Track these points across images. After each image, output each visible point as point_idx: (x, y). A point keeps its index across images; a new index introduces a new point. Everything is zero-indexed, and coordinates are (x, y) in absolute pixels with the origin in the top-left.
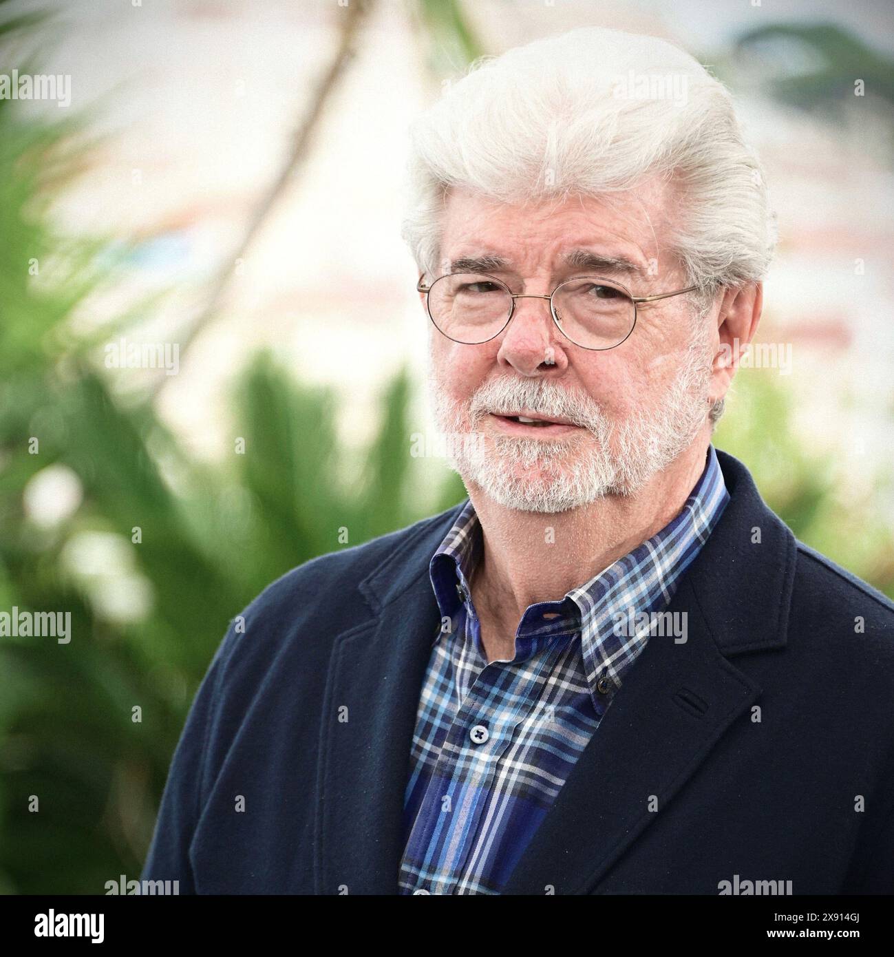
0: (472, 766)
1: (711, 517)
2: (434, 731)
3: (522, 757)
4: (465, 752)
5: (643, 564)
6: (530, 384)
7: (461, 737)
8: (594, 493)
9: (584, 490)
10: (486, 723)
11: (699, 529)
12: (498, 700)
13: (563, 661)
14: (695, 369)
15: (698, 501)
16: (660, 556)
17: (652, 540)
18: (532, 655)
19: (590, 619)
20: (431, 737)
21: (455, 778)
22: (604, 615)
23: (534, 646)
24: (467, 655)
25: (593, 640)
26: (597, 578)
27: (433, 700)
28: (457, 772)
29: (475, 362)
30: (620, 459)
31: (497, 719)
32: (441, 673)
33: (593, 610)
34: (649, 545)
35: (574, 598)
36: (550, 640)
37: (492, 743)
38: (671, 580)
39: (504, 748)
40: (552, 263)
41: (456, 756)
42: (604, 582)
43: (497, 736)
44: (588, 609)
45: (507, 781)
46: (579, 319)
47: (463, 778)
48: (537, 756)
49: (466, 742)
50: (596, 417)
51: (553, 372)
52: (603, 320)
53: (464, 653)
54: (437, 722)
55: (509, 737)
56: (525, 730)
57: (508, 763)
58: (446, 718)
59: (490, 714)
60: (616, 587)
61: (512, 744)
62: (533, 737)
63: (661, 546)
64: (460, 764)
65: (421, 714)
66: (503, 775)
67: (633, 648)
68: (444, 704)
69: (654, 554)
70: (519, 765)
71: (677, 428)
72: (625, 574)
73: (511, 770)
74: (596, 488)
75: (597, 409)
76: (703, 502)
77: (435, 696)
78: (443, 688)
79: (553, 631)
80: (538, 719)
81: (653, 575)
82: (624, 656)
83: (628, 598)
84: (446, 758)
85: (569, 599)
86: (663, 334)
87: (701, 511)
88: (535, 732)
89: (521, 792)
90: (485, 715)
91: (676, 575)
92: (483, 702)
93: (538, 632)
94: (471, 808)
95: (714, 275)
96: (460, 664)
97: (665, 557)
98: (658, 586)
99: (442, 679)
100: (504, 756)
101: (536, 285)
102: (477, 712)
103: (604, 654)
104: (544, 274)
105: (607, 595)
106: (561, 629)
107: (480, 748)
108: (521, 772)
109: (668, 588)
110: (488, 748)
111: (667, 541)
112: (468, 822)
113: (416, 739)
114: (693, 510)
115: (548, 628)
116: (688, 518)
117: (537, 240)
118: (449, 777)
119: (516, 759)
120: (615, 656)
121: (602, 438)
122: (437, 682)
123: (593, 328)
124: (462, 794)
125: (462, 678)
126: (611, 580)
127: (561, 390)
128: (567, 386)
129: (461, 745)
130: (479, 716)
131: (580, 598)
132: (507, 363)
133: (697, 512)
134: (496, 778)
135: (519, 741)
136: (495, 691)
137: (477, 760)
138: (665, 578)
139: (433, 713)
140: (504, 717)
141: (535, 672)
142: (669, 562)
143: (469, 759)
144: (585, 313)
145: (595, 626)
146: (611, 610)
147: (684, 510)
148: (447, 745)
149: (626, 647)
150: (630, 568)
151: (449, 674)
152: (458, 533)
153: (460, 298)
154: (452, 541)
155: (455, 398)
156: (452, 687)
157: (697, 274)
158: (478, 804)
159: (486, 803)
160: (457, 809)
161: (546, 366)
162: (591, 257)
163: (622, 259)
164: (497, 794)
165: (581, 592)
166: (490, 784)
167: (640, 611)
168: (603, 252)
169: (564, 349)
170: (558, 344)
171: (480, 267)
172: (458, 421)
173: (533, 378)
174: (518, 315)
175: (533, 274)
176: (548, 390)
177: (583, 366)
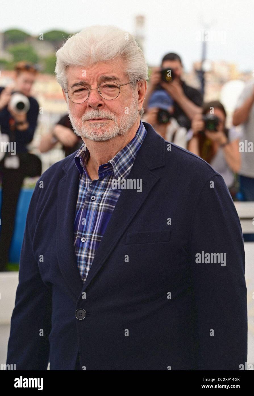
0: (92, 206)
1: (143, 137)
2: (82, 199)
3: (104, 202)
4: (90, 203)
5: (126, 151)
6: (96, 111)
7: (89, 199)
10: (95, 195)
11: (140, 141)
12: (97, 189)
13: (111, 178)
14: (135, 102)
15: (138, 134)
16: (130, 149)
17: (128, 145)
18: (103, 177)
19: (115, 167)
20: (82, 201)
21: (89, 209)
22: (119, 165)
23: (103, 175)
24: (88, 180)
25: (117, 171)
26: (115, 156)
27: (81, 192)
28: (89, 208)
29: (82, 108)
30: (120, 126)
31: (97, 194)
32: (83, 186)
33: (115, 164)
34: (127, 146)
35: (110, 162)
36: (107, 173)
37: (97, 200)
38: (135, 154)
39: (100, 201)
40: (97, 80)
41: (88, 204)
42: (117, 157)
43: (98, 198)
44: (114, 164)
45: (101, 209)
46: (105, 93)
47: (90, 209)
48: (108, 202)
49: (90, 200)
50: (114, 116)
51: (101, 107)
52: (111, 93)
53: (87, 180)
54: (83, 197)
55: (101, 198)
56: (104, 195)
57: (101, 204)
58: (85, 196)
59: (95, 193)
60: (120, 158)
61: (101, 199)
62: (106, 197)
63: (130, 146)
64: (89, 206)
65: (79, 196)
66: (100, 207)
67: (128, 172)
68: (84, 192)
69: (129, 148)
70: (104, 204)
71: (132, 117)
72: (122, 154)
73: (102, 206)
75: (113, 114)
76: (140, 134)
77: (82, 191)
78: (84, 189)
79: (107, 171)
80: (107, 192)
81: (130, 153)
82: (126, 174)
83: (124, 160)
84: (86, 205)
85: (109, 163)
86: (126, 94)
87: (140, 136)
88: (107, 196)
89: (105, 211)
90: (94, 193)
91: (136, 152)
92: (93, 190)
93: (103, 171)
94: (93, 216)
95: (136, 78)
96: (87, 183)
97: (132, 148)
98: (131, 156)
99: (83, 187)
100: (100, 203)
101: (94, 86)
102: (92, 193)
103: (120, 174)
104: (96, 84)
105: (119, 160)
106: (109, 170)
107: (94, 201)
108: (105, 206)
109: (134, 156)
110: (96, 201)
111: (132, 145)
112: (93, 220)
113: (78, 202)
114: (137, 136)
115: (106, 170)
116: (136, 138)
117: (92, 75)
118: (87, 209)
119: (103, 203)
120: (123, 174)
121: (115, 121)
122: (82, 188)
123: (109, 95)
124: (91, 213)
125: (87, 185)
126: (119, 156)
127: (104, 111)
128: (105, 110)
129: (89, 201)
130: (93, 193)
131: (112, 162)
132: (90, 106)
133: (138, 136)
134: (98, 208)
135: (103, 198)
136: (96, 187)
137: (94, 204)
138: (133, 153)
139: (82, 195)
140: (99, 193)
141: (105, 181)
142: (133, 150)
143: (91, 204)
144: (107, 92)
145: (117, 168)
146: (120, 163)
147: (135, 137)
148: (86, 202)
149: (126, 172)
150: (123, 153)
151: (84, 185)
152: (80, 151)
153: (75, 93)
154: (79, 153)
155: (78, 118)
156: (86, 188)
157: (132, 79)
158: (95, 215)
159: (97, 215)
160: (90, 217)
161: (100, 105)
162: (106, 77)
163: (114, 77)
164: (99, 212)
165: (112, 160)
166: (97, 210)
167: (128, 162)
168: (109, 75)
169: (103, 101)
170: (101, 100)
171: (80, 84)
172: (79, 124)
173: (96, 109)
174: (91, 94)
175: (93, 84)
176: (101, 112)
177: (108, 104)
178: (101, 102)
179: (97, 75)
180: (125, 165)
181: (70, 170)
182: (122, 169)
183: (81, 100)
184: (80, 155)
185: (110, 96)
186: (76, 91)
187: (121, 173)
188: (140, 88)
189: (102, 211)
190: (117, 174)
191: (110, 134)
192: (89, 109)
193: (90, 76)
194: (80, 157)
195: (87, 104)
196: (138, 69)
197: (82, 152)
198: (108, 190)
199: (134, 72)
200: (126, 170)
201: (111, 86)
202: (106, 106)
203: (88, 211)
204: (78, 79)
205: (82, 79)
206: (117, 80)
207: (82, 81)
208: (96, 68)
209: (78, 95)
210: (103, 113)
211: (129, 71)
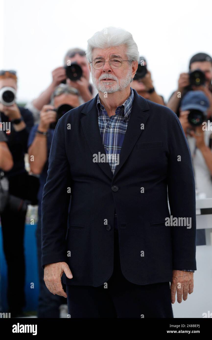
0: (110, 131)
3: (117, 128)
4: (108, 129)
10: (110, 125)
13: (120, 115)
14: (130, 73)
18: (117, 114)
26: (125, 102)
28: (108, 132)
29: (99, 73)
33: (125, 107)
39: (114, 128)
40: (109, 57)
41: (108, 130)
43: (112, 127)
45: (116, 132)
47: (109, 133)
48: (120, 128)
54: (102, 126)
55: (114, 126)
56: (116, 125)
57: (115, 130)
60: (127, 103)
64: (108, 131)
73: (116, 130)
75: (117, 78)
84: (106, 130)
85: (122, 105)
86: (125, 67)
88: (118, 125)
89: (118, 133)
92: (110, 122)
94: (112, 136)
95: (132, 59)
100: (115, 129)
101: (107, 60)
104: (108, 59)
107: (110, 128)
108: (118, 131)
110: (112, 128)
115: (119, 110)
117: (107, 54)
119: (116, 129)
121: (118, 82)
123: (115, 66)
128: (113, 74)
132: (104, 71)
134: (114, 132)
135: (116, 127)
136: (111, 120)
137: (111, 130)
140: (113, 124)
144: (114, 64)
146: (127, 107)
148: (106, 128)
161: (110, 71)
162: (115, 55)
163: (119, 56)
164: (115, 134)
166: (113, 133)
168: (116, 55)
169: (112, 69)
170: (111, 68)
171: (99, 58)
172: (97, 82)
173: (108, 73)
174: (105, 64)
175: (107, 59)
176: (110, 75)
177: (114, 71)
179: (110, 54)
186: (97, 62)
188: (134, 66)
192: (104, 73)
193: (105, 54)
195: (102, 70)
198: (118, 123)
200: (128, 111)
201: (117, 61)
202: (113, 72)
203: (108, 134)
204: (99, 55)
205: (100, 55)
206: (121, 58)
207: (101, 56)
208: (109, 50)
209: (98, 65)
210: (111, 76)
211: (128, 54)
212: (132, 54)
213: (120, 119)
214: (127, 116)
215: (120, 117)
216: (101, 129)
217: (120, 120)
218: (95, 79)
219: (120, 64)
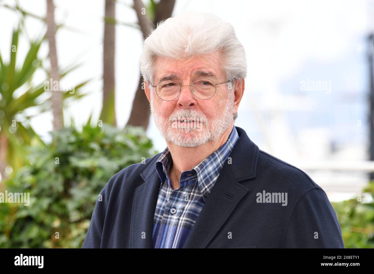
0: (172, 220)
1: (234, 145)
2: (161, 211)
3: (185, 216)
4: (170, 216)
5: (214, 158)
6: (187, 110)
7: (168, 212)
8: (205, 141)
9: (202, 140)
10: (175, 208)
11: (230, 148)
12: (177, 201)
13: (194, 188)
14: (230, 104)
15: (229, 140)
16: (219, 156)
17: (216, 152)
18: (185, 186)
19: (200, 175)
20: (160, 213)
21: (167, 224)
22: (204, 173)
23: (185, 184)
24: (169, 190)
25: (201, 181)
26: (201, 163)
27: (160, 203)
28: (168, 222)
29: (170, 106)
30: (212, 130)
31: (178, 206)
32: (162, 196)
33: (200, 172)
34: (215, 153)
35: (195, 169)
36: (190, 182)
37: (177, 213)
38: (223, 163)
39: (180, 214)
40: (191, 75)
41: (167, 218)
42: (203, 164)
43: (178, 211)
44: (199, 172)
45: (181, 223)
46: (199, 91)
47: (169, 224)
48: (189, 215)
49: (170, 214)
50: (205, 119)
51: (193, 107)
52: (205, 91)
53: (168, 189)
54: (161, 209)
55: (181, 211)
56: (186, 208)
57: (181, 218)
58: (164, 208)
59: (176, 205)
60: (207, 165)
61: (182, 213)
62: (187, 210)
63: (219, 153)
64: (169, 220)
65: (157, 207)
66: (180, 222)
67: (213, 183)
68: (164, 204)
69: (217, 155)
70: (184, 218)
71: (226, 121)
72: (209, 161)
73: (182, 220)
74: (205, 139)
75: (205, 117)
76: (231, 140)
77: (161, 202)
78: (163, 200)
79: (190, 179)
80: (189, 205)
81: (218, 161)
82: (211, 185)
83: (210, 168)
84: (164, 219)
85: (193, 169)
86: (222, 95)
87: (230, 143)
88: (188, 209)
89: (185, 226)
90: (174, 205)
91: (224, 161)
92: (173, 202)
93: (186, 180)
94: (172, 232)
95: (234, 77)
96: (167, 193)
97: (220, 156)
98: (219, 164)
99: (163, 198)
100: (180, 216)
101: (187, 82)
102: (172, 205)
103: (205, 185)
104: (189, 79)
105: (204, 167)
106: (192, 179)
107: (174, 215)
108: (185, 220)
109: (222, 165)
110: (176, 215)
111: (221, 152)
112: (171, 236)
113: (156, 214)
114: (228, 143)
115: (188, 178)
116: (226, 145)
117: (186, 69)
118: (166, 224)
119: (183, 217)
120: (208, 185)
121: (207, 124)
122: (161, 198)
123: (202, 93)
124: (169, 228)
125: (168, 196)
126: (205, 163)
127: (195, 112)
128: (197, 111)
129: (168, 215)
130: (172, 206)
131: (196, 169)
132: (180, 105)
133: (229, 143)
134: (178, 223)
135: (184, 212)
136: (176, 198)
137: (173, 218)
138: (221, 162)
139: (160, 206)
140: (180, 205)
141: (187, 192)
142: (221, 157)
143: (171, 218)
144: (200, 89)
145: (201, 176)
146: (206, 172)
147: (226, 143)
148: (164, 215)
149: (211, 182)
150: (210, 160)
151: (165, 196)
152: (162, 156)
153: (163, 89)
154: (161, 158)
155: (164, 118)
156: (166, 199)
157: (230, 77)
158: (174, 230)
159: (176, 230)
160: (168, 232)
161: (192, 105)
162: (202, 72)
163: (210, 73)
164: (179, 227)
165: (197, 167)
166: (177, 225)
167: (214, 172)
168: (205, 71)
169: (196, 100)
170: (194, 99)
171: (170, 78)
172: (165, 124)
173: (188, 109)
174: (182, 91)
175: (186, 79)
176: (192, 112)
177: (201, 104)
178: (193, 101)
179: (192, 69)
180: (211, 175)
181: (149, 177)
182: (208, 179)
183: (170, 97)
184: (163, 160)
185: (204, 95)
186: (165, 86)
187: (205, 183)
188: (237, 88)
189: (182, 226)
190: (201, 184)
191: (200, 140)
192: (178, 108)
193: (183, 69)
194: (163, 163)
195: (177, 102)
196: (237, 66)
197: (164, 158)
198: (190, 203)
199: (233, 69)
200: (212, 180)
201: (206, 83)
202: (198, 106)
203: (167, 226)
204: (169, 72)
205: (173, 72)
206: (214, 77)
207: (174, 75)
208: (191, 62)
209: (167, 91)
210: (194, 114)
211: (227, 68)
212: (236, 68)
213: (195, 195)
214: (208, 190)
215: (194, 192)
216: (159, 216)
217: (194, 197)
218: (161, 118)
219: (213, 89)
